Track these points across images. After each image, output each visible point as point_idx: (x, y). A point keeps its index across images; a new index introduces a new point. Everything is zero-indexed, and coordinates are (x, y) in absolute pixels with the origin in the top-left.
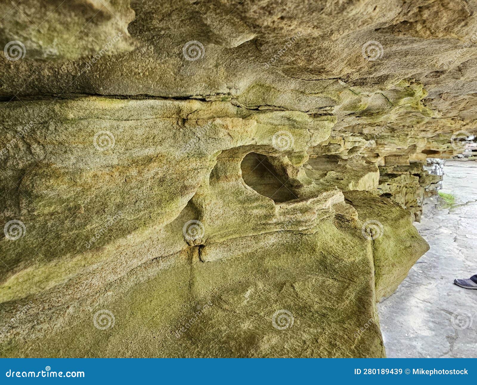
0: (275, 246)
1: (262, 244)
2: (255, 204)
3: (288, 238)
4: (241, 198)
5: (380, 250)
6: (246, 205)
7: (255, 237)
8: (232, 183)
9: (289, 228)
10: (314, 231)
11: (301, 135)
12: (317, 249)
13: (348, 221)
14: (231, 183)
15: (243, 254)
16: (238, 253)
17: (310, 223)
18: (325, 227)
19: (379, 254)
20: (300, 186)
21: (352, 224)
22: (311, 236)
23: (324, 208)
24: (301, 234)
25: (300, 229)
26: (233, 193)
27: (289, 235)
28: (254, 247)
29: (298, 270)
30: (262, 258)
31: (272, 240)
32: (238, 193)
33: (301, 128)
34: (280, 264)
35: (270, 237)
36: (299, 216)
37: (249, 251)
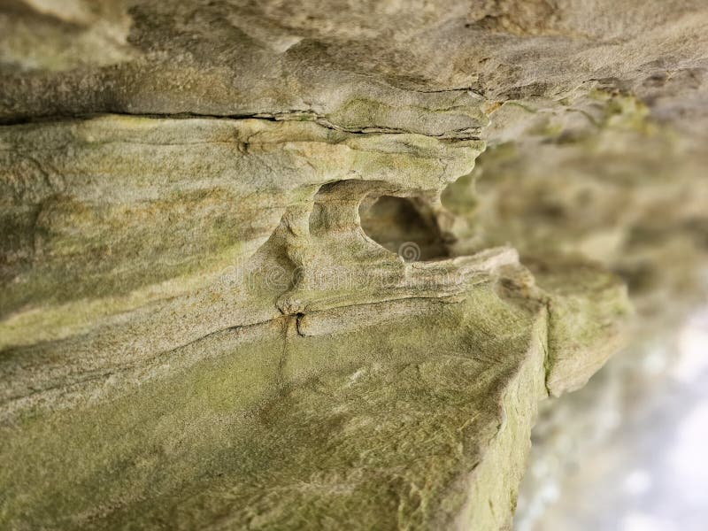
0: (406, 319)
1: (386, 315)
2: (378, 262)
3: (423, 308)
4: (359, 254)
5: (558, 327)
6: (365, 263)
7: (377, 305)
8: (347, 234)
9: (425, 294)
10: (460, 300)
11: (429, 167)
12: (462, 323)
13: (519, 288)
14: (346, 234)
15: (360, 328)
16: (352, 326)
17: (454, 288)
18: (479, 295)
19: (556, 332)
20: (453, 241)
21: (523, 293)
22: (455, 305)
23: (481, 269)
24: (442, 302)
25: (440, 295)
26: (349, 247)
27: (425, 304)
28: (376, 318)
29: (433, 349)
30: (386, 334)
31: (401, 310)
32: (354, 247)
33: (429, 158)
34: (409, 341)
35: (398, 306)
37: (369, 323)
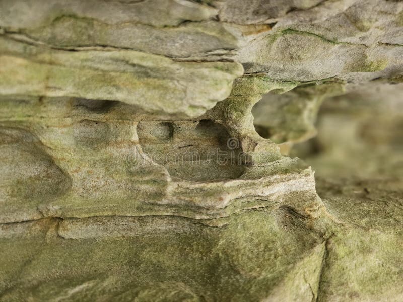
0: (168, 235)
1: (148, 228)
2: (147, 178)
3: (185, 228)
4: (133, 169)
6: (136, 178)
7: (141, 220)
8: (125, 150)
9: (185, 214)
10: (220, 224)
13: (303, 217)
14: (123, 150)
15: (124, 237)
16: (116, 235)
17: (215, 212)
18: (248, 221)
21: (307, 222)
22: (214, 229)
24: (201, 223)
25: (198, 217)
26: (124, 162)
27: (187, 223)
28: (137, 230)
30: (143, 247)
31: (162, 226)
34: (161, 259)
35: (160, 222)
36: (198, 201)
37: (132, 234)
